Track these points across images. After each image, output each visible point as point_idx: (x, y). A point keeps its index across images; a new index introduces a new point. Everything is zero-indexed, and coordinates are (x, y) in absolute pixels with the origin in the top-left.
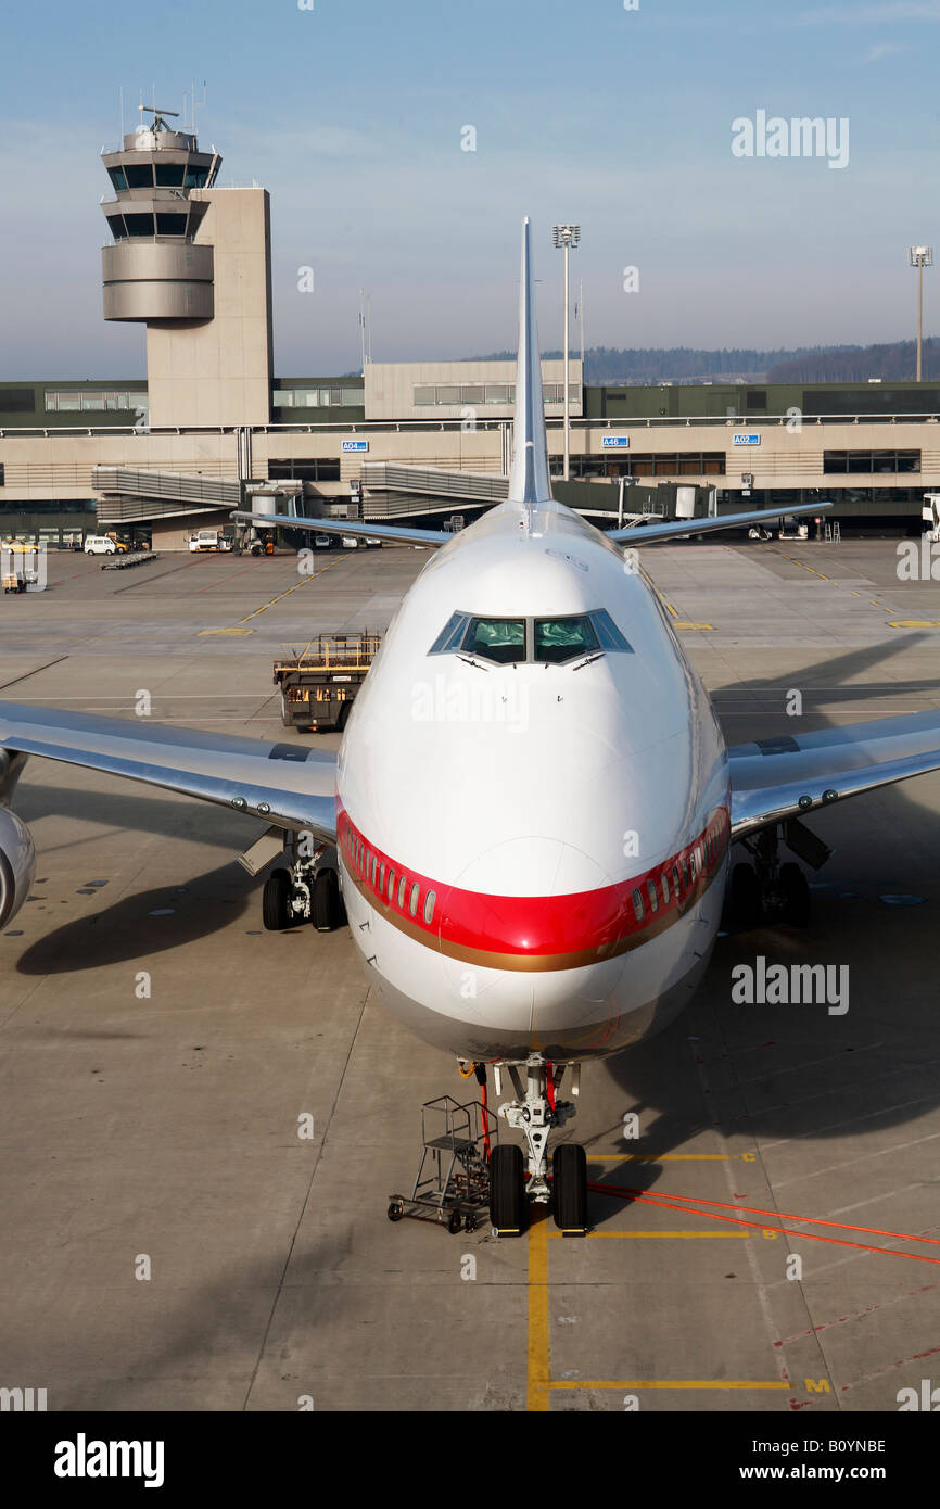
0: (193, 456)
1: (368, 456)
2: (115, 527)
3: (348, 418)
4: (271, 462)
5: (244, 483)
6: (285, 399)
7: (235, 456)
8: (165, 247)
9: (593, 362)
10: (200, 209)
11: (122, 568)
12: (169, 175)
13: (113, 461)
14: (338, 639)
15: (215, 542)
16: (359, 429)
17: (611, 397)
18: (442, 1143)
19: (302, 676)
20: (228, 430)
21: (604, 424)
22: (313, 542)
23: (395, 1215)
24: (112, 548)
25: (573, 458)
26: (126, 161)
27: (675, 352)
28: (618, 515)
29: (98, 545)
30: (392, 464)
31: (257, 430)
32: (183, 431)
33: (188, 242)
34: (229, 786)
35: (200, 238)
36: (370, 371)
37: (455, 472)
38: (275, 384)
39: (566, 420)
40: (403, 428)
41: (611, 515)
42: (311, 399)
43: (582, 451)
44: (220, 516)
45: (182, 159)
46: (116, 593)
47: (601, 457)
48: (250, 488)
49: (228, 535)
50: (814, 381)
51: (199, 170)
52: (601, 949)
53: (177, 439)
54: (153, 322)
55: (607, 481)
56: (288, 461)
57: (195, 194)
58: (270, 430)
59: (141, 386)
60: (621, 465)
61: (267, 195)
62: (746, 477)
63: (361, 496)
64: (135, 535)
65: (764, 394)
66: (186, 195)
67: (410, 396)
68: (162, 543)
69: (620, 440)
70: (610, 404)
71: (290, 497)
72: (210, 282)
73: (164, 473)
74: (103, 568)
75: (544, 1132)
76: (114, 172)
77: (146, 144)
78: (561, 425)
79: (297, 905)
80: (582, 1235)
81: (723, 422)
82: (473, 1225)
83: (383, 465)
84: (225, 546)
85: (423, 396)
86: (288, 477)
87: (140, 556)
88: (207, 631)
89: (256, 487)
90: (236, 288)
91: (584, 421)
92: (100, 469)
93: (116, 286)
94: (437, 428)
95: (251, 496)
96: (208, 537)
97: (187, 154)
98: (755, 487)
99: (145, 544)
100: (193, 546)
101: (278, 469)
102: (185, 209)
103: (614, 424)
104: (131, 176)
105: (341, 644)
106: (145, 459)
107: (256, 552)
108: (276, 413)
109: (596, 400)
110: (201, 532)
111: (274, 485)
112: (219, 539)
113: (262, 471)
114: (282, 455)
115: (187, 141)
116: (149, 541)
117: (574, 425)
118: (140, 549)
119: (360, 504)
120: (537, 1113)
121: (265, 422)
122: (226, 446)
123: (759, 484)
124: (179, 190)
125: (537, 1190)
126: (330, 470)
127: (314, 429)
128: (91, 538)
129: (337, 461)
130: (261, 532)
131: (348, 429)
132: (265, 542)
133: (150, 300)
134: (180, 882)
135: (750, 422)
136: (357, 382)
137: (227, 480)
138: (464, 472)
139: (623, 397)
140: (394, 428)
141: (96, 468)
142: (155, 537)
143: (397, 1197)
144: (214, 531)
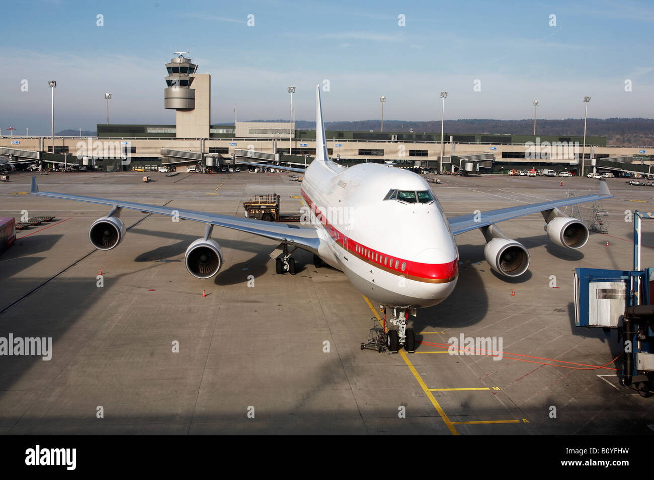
0: (188, 146)
1: (236, 147)
2: (166, 165)
3: (231, 137)
4: (210, 148)
5: (203, 154)
6: (214, 131)
7: (200, 146)
8: (182, 89)
9: (297, 124)
10: (192, 79)
11: (172, 176)
12: (184, 70)
13: (166, 146)
14: (261, 196)
15: (194, 169)
16: (234, 140)
17: (302, 133)
18: (374, 329)
19: (252, 206)
20: (198, 139)
21: (300, 140)
22: (221, 170)
23: (362, 348)
24: (166, 170)
25: (292, 149)
26: (172, 66)
27: (301, 121)
28: (305, 165)
29: (163, 170)
30: (243, 149)
31: (206, 139)
32: (185, 139)
33: (188, 88)
34: (281, 235)
35: (192, 87)
36: (237, 124)
37: (261, 152)
38: (211, 127)
39: (291, 139)
40: (246, 140)
41: (303, 165)
42: (221, 131)
43: (294, 147)
44: (195, 163)
45: (187, 66)
46: (174, 183)
47: (299, 149)
48: (205, 155)
49: (197, 168)
50: (356, 130)
51: (192, 69)
52: (450, 279)
53: (184, 141)
54: (178, 109)
55: (301, 155)
56: (214, 148)
57: (190, 75)
58: (210, 139)
59: (174, 127)
60: (305, 151)
61: (210, 76)
62: (339, 155)
63: (234, 158)
64: (172, 167)
65: (343, 134)
66: (188, 75)
67: (248, 131)
68: (179, 169)
69: (305, 145)
70: (302, 135)
71: (217, 158)
72: (194, 99)
73: (180, 150)
74: (167, 176)
75: (405, 326)
76: (168, 68)
77: (178, 62)
78: (289, 140)
79: (285, 268)
80: (414, 353)
81: (332, 141)
82: (384, 350)
83: (241, 150)
84: (197, 171)
85: (251, 131)
86: (214, 152)
87: (175, 173)
88: (208, 194)
89: (207, 155)
90: (201, 101)
91: (294, 140)
92: (163, 149)
93: (168, 99)
94: (255, 140)
95: (206, 157)
96: (192, 168)
97: (189, 65)
98: (341, 158)
99: (174, 170)
100: (188, 171)
101: (212, 150)
102: (188, 79)
103: (303, 140)
104: (173, 70)
105: (262, 198)
106: (175, 146)
107: (206, 172)
108: (211, 135)
109: (298, 133)
110: (191, 167)
111: (212, 154)
112: (196, 169)
113: (207, 151)
114: (213, 146)
115: (189, 61)
116: (176, 169)
117: (292, 140)
118: (173, 171)
119: (234, 160)
120: (403, 321)
121: (208, 137)
122: (197, 144)
123: (342, 157)
124: (186, 74)
125: (402, 341)
126: (226, 151)
127: (222, 140)
128: (159, 168)
129: (228, 148)
130: (207, 167)
131: (231, 140)
132: (209, 170)
133: (177, 103)
134: (245, 261)
135: (339, 141)
136: (234, 127)
137: (198, 153)
138: (263, 152)
139: (305, 133)
140: (243, 140)
141: (162, 149)
142: (177, 168)
143: (362, 343)
144: (194, 166)
